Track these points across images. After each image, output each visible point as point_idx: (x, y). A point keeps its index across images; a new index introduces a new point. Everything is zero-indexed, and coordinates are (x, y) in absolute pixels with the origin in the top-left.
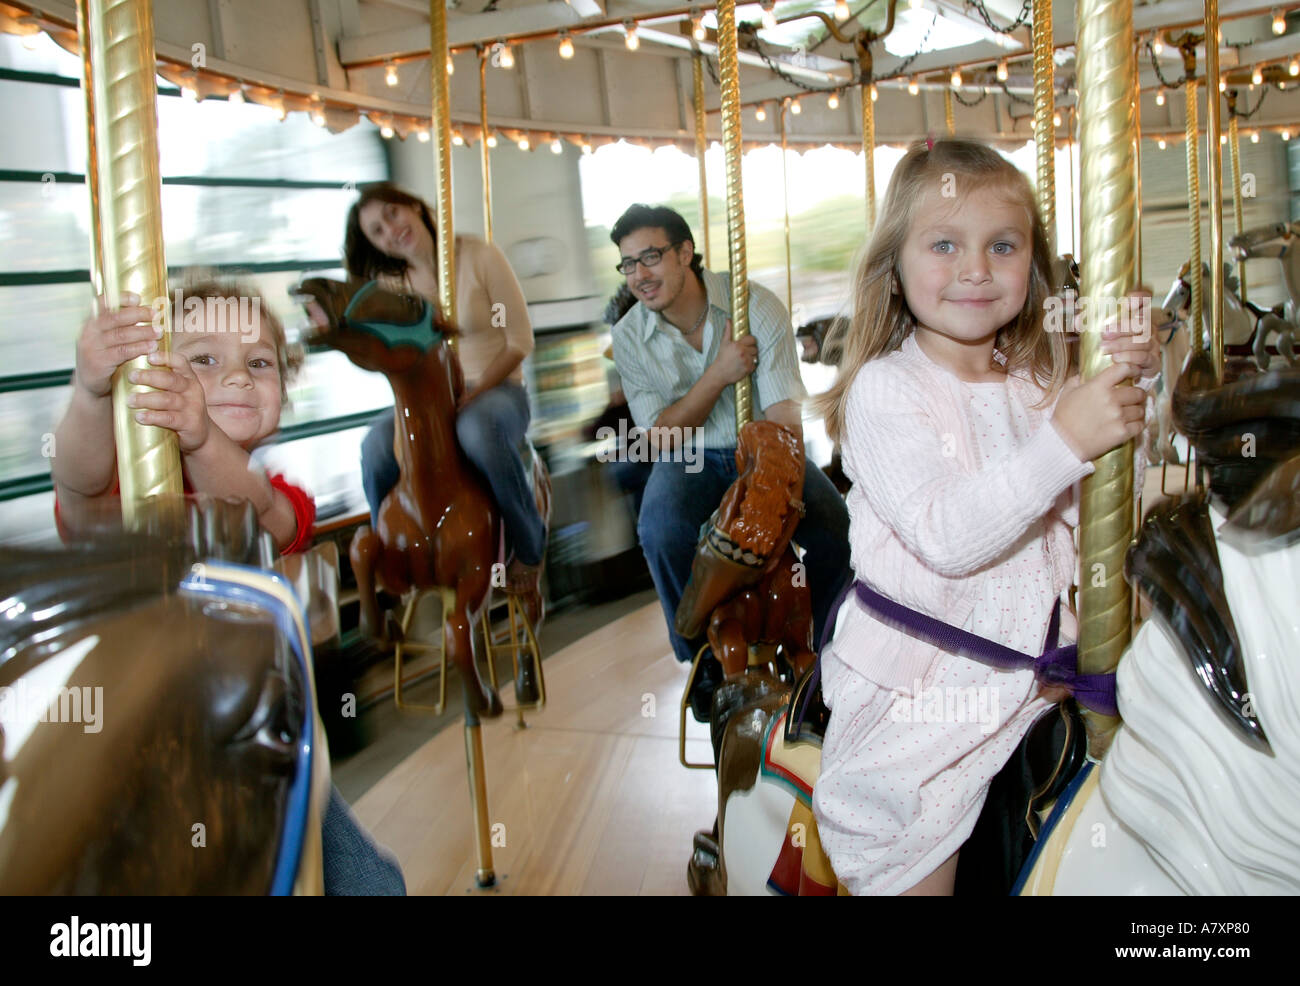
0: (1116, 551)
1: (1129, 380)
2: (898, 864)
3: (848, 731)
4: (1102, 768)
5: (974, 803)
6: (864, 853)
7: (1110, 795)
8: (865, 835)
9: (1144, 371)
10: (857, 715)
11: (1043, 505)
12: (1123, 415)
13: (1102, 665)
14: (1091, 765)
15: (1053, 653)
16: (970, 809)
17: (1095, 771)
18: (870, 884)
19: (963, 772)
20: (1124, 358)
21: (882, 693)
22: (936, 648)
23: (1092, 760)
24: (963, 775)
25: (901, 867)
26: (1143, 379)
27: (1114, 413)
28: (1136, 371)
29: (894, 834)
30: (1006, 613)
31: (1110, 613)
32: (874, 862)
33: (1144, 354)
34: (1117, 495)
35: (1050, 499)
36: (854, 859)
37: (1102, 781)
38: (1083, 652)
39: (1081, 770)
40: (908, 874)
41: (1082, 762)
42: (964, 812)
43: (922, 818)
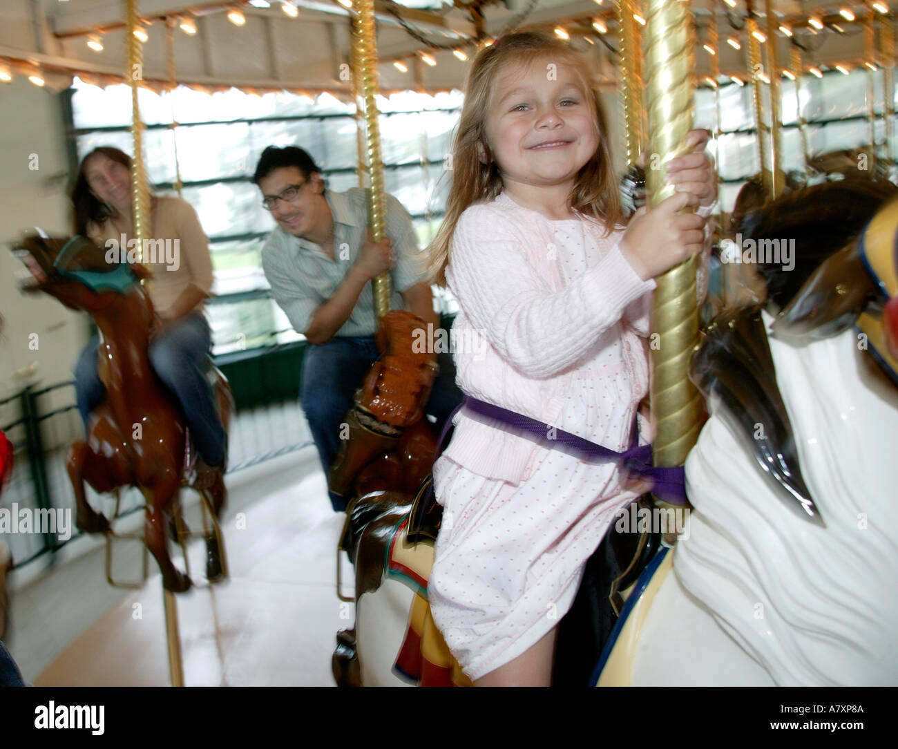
0: (684, 360)
1: (690, 208)
2: (505, 637)
3: (458, 522)
4: (675, 551)
5: (570, 583)
6: (474, 627)
7: (683, 574)
8: (475, 610)
9: (703, 201)
10: (466, 507)
11: (609, 316)
12: (682, 237)
13: (673, 461)
14: (666, 550)
15: (635, 449)
16: (567, 587)
17: (669, 554)
18: (480, 655)
19: (559, 555)
20: (686, 188)
21: (491, 484)
22: (534, 444)
23: (666, 545)
24: (560, 558)
25: (507, 640)
26: (702, 208)
27: (674, 236)
28: (695, 200)
29: (501, 610)
30: (590, 409)
31: (677, 415)
32: (484, 635)
33: (702, 185)
34: (684, 309)
35: (616, 311)
36: (465, 633)
37: (677, 564)
38: (656, 450)
39: (657, 554)
40: (513, 645)
41: (658, 547)
42: (562, 591)
43: (525, 595)
